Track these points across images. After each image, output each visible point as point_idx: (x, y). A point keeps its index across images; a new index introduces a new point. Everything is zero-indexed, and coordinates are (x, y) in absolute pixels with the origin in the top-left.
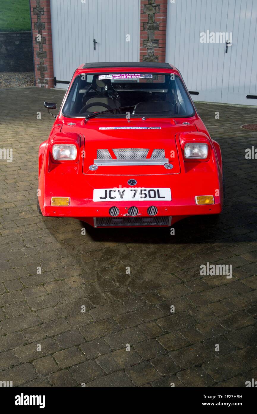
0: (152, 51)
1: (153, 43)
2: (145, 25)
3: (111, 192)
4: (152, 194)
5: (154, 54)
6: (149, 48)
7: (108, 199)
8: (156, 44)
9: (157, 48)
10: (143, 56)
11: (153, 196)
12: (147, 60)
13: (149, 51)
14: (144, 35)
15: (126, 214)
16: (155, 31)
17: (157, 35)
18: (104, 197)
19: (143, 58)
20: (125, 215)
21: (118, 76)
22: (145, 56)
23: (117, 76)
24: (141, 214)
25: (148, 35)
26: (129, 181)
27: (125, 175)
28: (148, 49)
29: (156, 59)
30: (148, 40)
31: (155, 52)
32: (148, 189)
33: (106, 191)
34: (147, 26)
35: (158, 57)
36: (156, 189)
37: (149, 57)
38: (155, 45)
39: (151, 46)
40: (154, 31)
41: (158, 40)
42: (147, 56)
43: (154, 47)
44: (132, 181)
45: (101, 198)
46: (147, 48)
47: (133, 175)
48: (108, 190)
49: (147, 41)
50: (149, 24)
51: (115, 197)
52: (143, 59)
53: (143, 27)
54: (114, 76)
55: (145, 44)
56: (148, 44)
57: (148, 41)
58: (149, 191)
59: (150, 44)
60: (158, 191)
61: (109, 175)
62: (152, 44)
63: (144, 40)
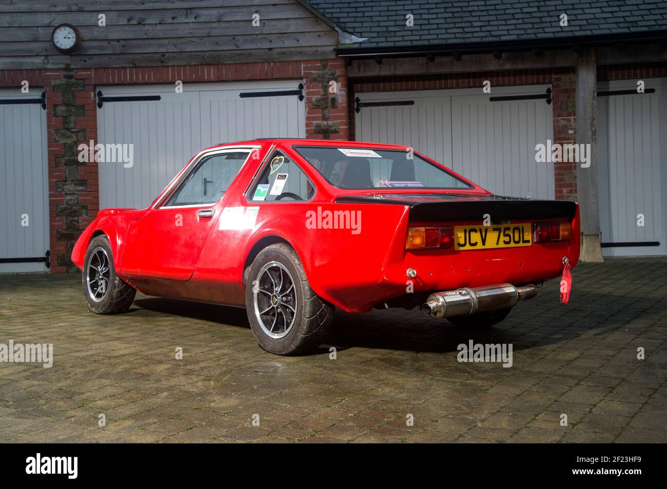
0: (74, 197)
1: (75, 184)
2: (57, 159)
5: (78, 202)
6: (68, 192)
8: (82, 186)
9: (83, 193)
10: (57, 207)
12: (64, 212)
13: (68, 197)
14: (57, 174)
16: (79, 168)
17: (82, 173)
19: (57, 209)
22: (61, 206)
25: (65, 173)
28: (66, 194)
29: (84, 208)
30: (66, 181)
31: (80, 198)
34: (63, 161)
35: (87, 206)
37: (69, 207)
38: (81, 188)
39: (72, 189)
40: (77, 168)
41: (86, 181)
42: (66, 205)
43: (79, 191)
46: (64, 193)
49: (63, 183)
50: (66, 158)
52: (58, 211)
53: (54, 162)
55: (60, 188)
56: (66, 187)
57: (66, 183)
59: (70, 187)
62: (73, 186)
63: (58, 181)
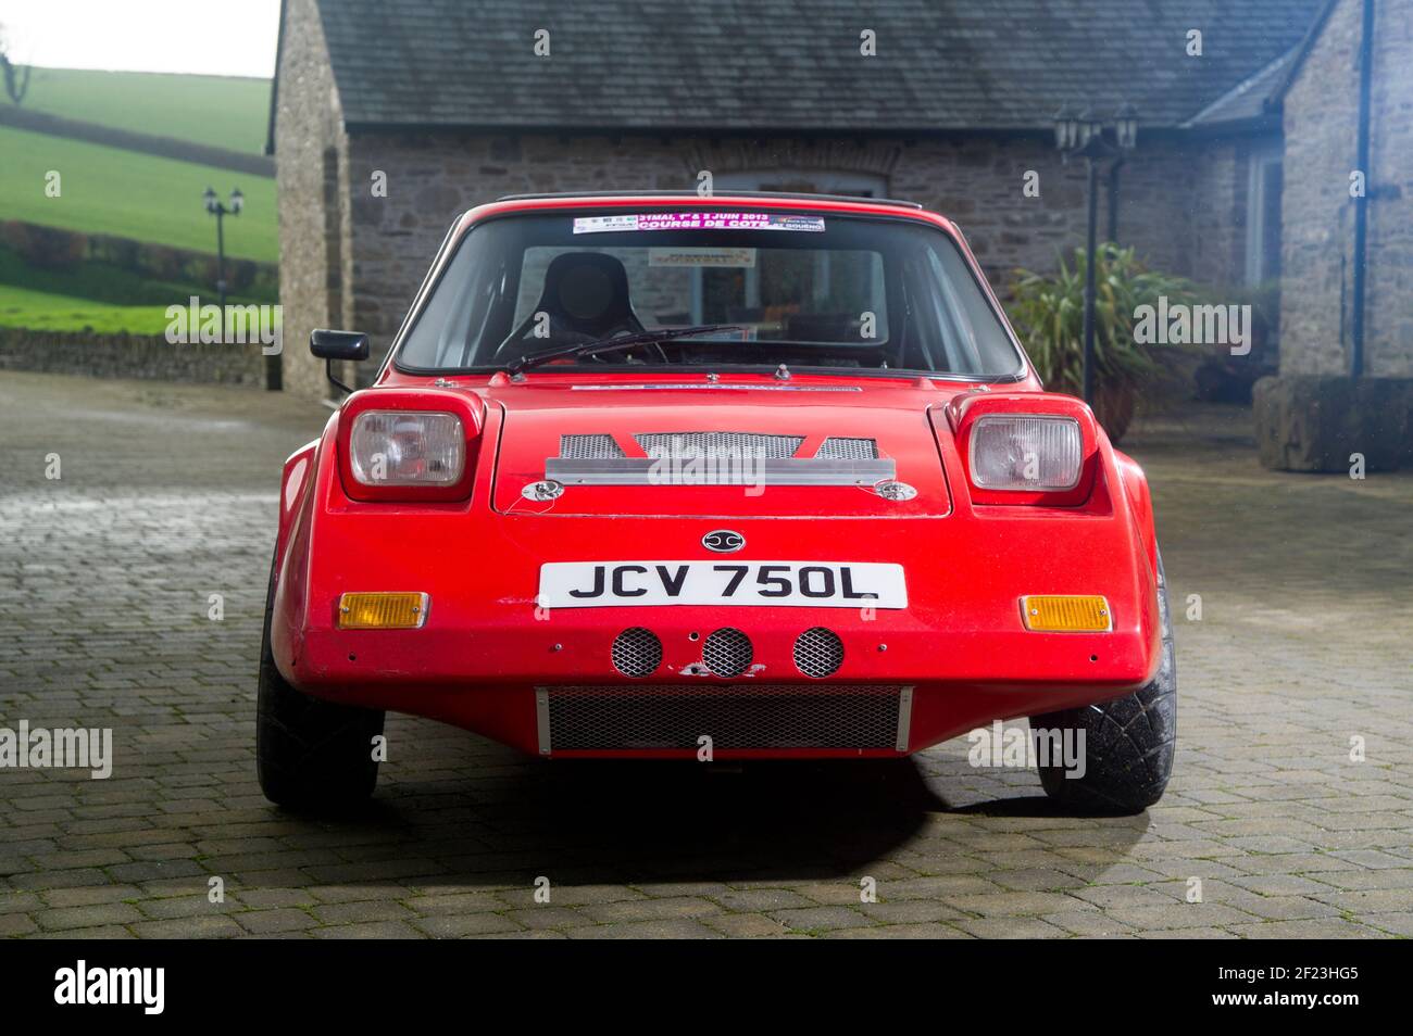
3: (624, 573)
4: (817, 582)
7: (608, 599)
11: (823, 590)
15: (692, 665)
18: (591, 589)
20: (687, 672)
21: (666, 221)
23: (660, 221)
24: (764, 667)
26: (708, 536)
27: (690, 517)
32: (797, 566)
33: (600, 572)
36: (835, 567)
44: (724, 536)
45: (576, 594)
47: (726, 517)
48: (610, 567)
51: (639, 590)
54: (646, 220)
58: (804, 573)
60: (846, 573)
61: (614, 516)
